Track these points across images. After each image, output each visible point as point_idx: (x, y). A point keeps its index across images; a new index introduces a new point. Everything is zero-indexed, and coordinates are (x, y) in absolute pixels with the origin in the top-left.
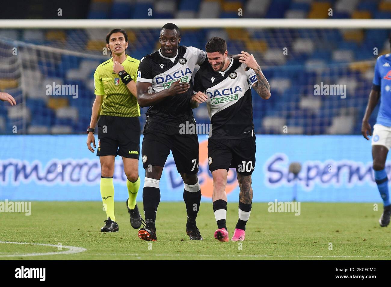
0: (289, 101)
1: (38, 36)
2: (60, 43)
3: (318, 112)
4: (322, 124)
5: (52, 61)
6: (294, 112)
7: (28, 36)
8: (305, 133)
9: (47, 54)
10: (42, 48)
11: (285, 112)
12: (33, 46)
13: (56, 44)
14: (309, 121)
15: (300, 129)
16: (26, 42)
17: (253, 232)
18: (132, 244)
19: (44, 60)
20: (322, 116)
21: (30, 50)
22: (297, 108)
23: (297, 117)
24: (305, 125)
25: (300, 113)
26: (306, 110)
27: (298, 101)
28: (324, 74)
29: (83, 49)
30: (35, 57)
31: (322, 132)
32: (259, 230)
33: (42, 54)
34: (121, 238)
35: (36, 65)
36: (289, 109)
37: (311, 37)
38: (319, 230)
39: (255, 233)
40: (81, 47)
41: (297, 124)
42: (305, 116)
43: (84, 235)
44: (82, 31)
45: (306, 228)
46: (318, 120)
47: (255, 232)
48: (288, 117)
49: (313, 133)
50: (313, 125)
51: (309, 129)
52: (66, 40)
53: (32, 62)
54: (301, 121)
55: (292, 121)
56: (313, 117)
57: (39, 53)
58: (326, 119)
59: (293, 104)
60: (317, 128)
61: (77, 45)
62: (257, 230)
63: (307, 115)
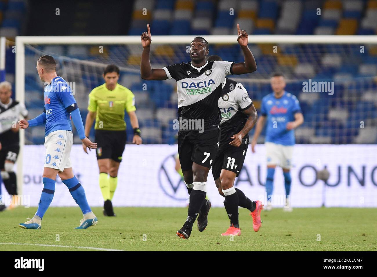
0: (318, 112)
1: (82, 52)
2: (103, 58)
3: (345, 122)
4: (349, 134)
5: (95, 75)
6: (322, 123)
7: (73, 51)
8: (333, 142)
9: (90, 69)
10: (86, 62)
11: (314, 123)
12: (77, 61)
13: (99, 59)
14: (337, 131)
15: (328, 139)
16: (71, 57)
17: (285, 236)
18: (171, 247)
19: (87, 74)
20: (350, 127)
21: (74, 64)
22: (326, 119)
23: (325, 128)
24: (333, 135)
25: (329, 123)
26: (334, 121)
27: (326, 112)
28: (351, 87)
29: (125, 64)
30: (79, 72)
31: (349, 142)
32: (290, 233)
33: (86, 68)
34: (160, 242)
35: (81, 79)
36: (318, 120)
37: (338, 52)
38: (346, 234)
39: (286, 237)
40: (123, 62)
41: (325, 134)
42: (333, 127)
43: (125, 239)
44: (123, 47)
45: (334, 231)
46: (345, 130)
47: (287, 235)
48: (318, 127)
49: (340, 142)
50: (341, 135)
51: (337, 139)
52: (109, 55)
53: (76, 76)
54: (330, 131)
55: (321, 131)
56: (341, 127)
57: (83, 67)
58: (353, 130)
59: (322, 116)
60: (345, 138)
61: (119, 60)
62: (288, 234)
63: (336, 125)
